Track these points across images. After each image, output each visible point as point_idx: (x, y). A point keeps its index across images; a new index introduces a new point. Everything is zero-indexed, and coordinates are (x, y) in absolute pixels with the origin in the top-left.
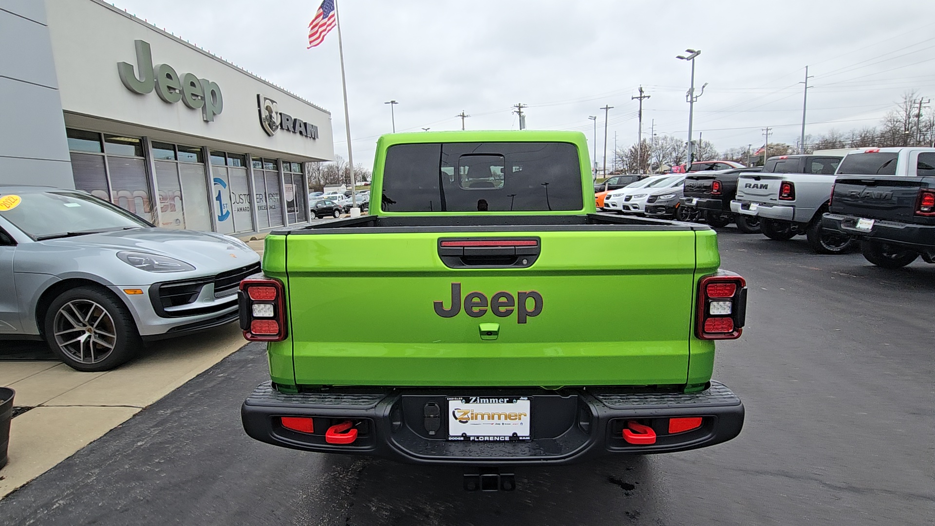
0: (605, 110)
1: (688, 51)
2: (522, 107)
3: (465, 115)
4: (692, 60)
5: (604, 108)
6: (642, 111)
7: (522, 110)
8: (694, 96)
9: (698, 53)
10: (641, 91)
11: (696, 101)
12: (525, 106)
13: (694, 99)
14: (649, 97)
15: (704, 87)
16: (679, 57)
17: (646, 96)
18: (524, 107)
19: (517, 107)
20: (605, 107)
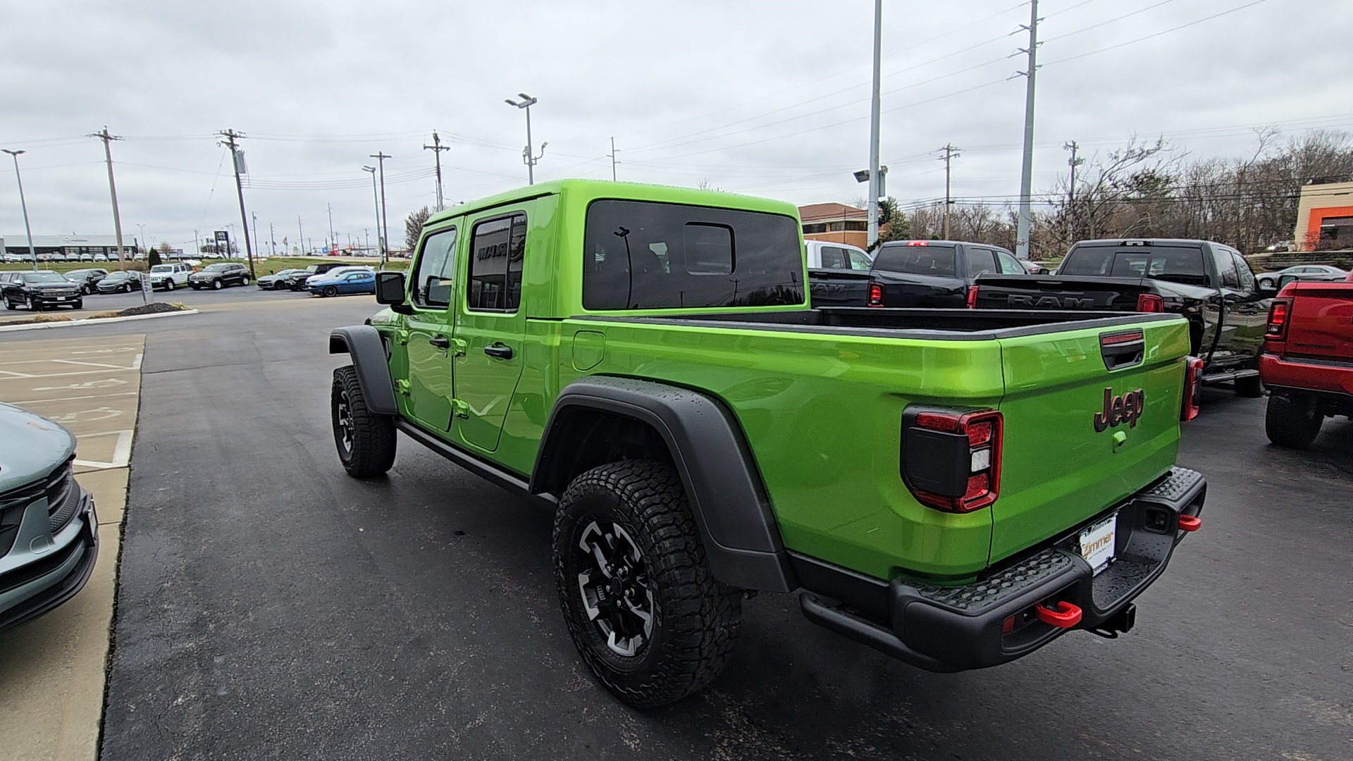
0: (378, 160)
1: (522, 96)
2: (236, 136)
3: (110, 134)
4: (526, 108)
5: (377, 156)
6: (440, 167)
7: (236, 141)
8: (533, 157)
9: (534, 101)
10: (437, 139)
11: (536, 164)
12: (242, 135)
13: (533, 162)
14: (448, 149)
16: (508, 101)
17: (443, 146)
18: (240, 137)
19: (226, 134)
20: (378, 154)
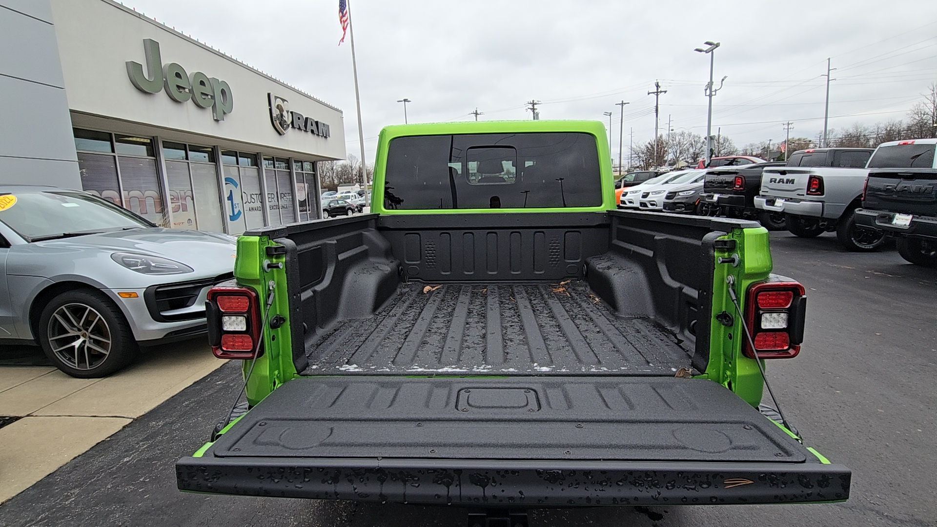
0: (620, 106)
1: (707, 43)
2: (536, 104)
3: (478, 112)
4: (711, 53)
5: (620, 104)
6: (659, 106)
7: (536, 107)
8: (713, 90)
9: (717, 45)
10: (658, 86)
11: (715, 95)
12: (539, 103)
13: (713, 93)
14: (665, 92)
15: (723, 80)
16: (697, 50)
17: (662, 90)
19: (531, 103)
20: (621, 103)
